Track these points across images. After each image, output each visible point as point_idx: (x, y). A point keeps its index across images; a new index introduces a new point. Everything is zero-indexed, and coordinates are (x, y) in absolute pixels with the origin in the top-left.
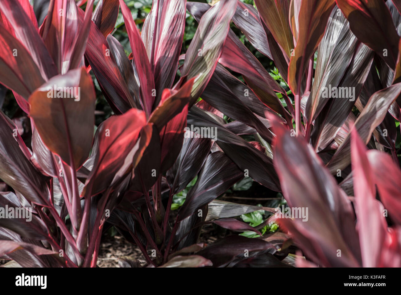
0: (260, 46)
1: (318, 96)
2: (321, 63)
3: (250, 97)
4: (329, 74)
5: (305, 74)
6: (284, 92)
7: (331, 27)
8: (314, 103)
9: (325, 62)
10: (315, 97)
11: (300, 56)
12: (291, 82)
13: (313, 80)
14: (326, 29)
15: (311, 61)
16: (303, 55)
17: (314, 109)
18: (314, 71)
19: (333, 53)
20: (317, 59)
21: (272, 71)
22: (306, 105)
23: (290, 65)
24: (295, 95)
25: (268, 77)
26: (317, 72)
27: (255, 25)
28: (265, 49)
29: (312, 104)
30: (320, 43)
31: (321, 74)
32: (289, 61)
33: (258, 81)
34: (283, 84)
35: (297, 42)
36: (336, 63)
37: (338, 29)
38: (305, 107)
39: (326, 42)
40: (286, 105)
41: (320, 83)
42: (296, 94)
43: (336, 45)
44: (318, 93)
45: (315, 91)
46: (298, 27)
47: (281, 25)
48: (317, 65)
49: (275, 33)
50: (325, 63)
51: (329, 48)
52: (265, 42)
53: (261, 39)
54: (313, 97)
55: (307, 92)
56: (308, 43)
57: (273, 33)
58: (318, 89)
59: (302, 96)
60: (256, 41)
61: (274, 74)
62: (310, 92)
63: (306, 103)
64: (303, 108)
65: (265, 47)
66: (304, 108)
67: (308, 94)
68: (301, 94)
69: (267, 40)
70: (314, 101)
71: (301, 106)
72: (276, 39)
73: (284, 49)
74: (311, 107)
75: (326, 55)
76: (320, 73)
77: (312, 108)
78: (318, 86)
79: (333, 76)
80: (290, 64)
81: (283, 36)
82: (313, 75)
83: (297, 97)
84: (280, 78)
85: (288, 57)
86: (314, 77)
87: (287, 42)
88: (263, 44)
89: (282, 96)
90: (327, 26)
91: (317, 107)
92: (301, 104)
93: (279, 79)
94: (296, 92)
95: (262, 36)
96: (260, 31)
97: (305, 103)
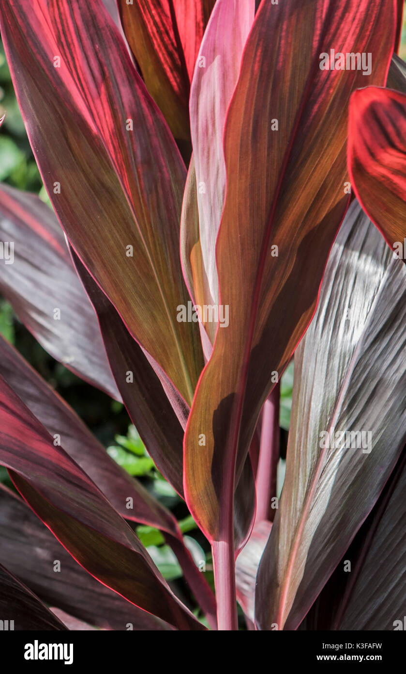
0: (73, 349)
1: (300, 544)
2: (308, 418)
3: (41, 547)
4: (341, 461)
5: (248, 455)
6: (172, 526)
7: (341, 279)
8: (286, 572)
9: (322, 412)
10: (292, 548)
11: (225, 395)
12: (195, 493)
13: (282, 468)
14: (321, 290)
15: (268, 406)
16: (238, 389)
17: (289, 593)
18: (281, 437)
19: (352, 379)
20: (294, 392)
21: (121, 440)
22: (255, 576)
23: (188, 428)
24: (211, 542)
25: (106, 469)
26: (293, 452)
27: (53, 270)
28: (91, 362)
29: (281, 573)
30: (301, 343)
31: (309, 457)
32: (186, 413)
33: (71, 492)
34: (164, 487)
35: (214, 340)
36: (366, 416)
37: (366, 289)
38: (253, 581)
39: (325, 337)
40: (178, 571)
41: (307, 493)
42: (217, 540)
43: (362, 349)
44: (300, 530)
45: (289, 524)
46: (217, 286)
47: (150, 278)
48: (292, 413)
49: (129, 308)
50: (321, 418)
51: (336, 362)
52: (90, 337)
53: (75, 324)
54: (283, 547)
55: (260, 526)
56: (253, 346)
57: (120, 308)
58: (300, 518)
59: (240, 546)
60: (55, 331)
61: (128, 451)
62: (271, 525)
63: (256, 569)
64: (245, 587)
65: (94, 354)
66: (248, 586)
67: (263, 533)
68: (236, 536)
69: (97, 327)
70: (288, 565)
71: (237, 581)
72: (133, 330)
73: (163, 367)
74: (278, 585)
75: (326, 385)
76: (305, 453)
77: (279, 589)
78: (299, 504)
79: (356, 466)
80: (190, 424)
81: (159, 318)
82: (280, 450)
83: (220, 547)
84: (153, 470)
85: (182, 397)
86: (284, 457)
87: (175, 337)
88: (84, 341)
89: (161, 539)
90: (325, 279)
91: (298, 584)
92: (236, 571)
93: (150, 475)
94: (216, 529)
95: (80, 310)
96: (72, 293)
97: (251, 569)
